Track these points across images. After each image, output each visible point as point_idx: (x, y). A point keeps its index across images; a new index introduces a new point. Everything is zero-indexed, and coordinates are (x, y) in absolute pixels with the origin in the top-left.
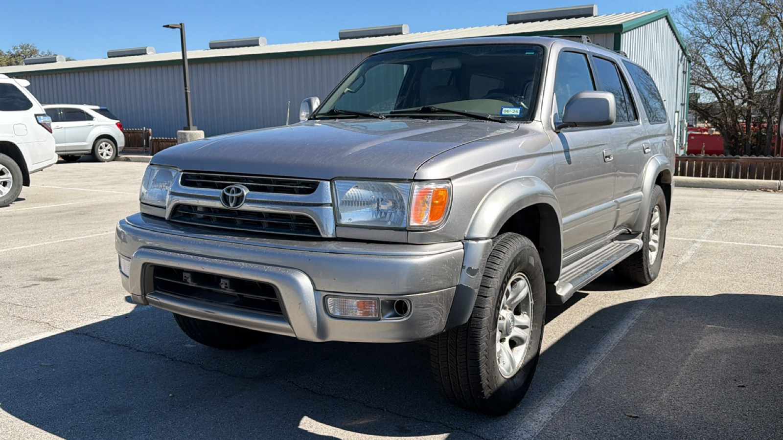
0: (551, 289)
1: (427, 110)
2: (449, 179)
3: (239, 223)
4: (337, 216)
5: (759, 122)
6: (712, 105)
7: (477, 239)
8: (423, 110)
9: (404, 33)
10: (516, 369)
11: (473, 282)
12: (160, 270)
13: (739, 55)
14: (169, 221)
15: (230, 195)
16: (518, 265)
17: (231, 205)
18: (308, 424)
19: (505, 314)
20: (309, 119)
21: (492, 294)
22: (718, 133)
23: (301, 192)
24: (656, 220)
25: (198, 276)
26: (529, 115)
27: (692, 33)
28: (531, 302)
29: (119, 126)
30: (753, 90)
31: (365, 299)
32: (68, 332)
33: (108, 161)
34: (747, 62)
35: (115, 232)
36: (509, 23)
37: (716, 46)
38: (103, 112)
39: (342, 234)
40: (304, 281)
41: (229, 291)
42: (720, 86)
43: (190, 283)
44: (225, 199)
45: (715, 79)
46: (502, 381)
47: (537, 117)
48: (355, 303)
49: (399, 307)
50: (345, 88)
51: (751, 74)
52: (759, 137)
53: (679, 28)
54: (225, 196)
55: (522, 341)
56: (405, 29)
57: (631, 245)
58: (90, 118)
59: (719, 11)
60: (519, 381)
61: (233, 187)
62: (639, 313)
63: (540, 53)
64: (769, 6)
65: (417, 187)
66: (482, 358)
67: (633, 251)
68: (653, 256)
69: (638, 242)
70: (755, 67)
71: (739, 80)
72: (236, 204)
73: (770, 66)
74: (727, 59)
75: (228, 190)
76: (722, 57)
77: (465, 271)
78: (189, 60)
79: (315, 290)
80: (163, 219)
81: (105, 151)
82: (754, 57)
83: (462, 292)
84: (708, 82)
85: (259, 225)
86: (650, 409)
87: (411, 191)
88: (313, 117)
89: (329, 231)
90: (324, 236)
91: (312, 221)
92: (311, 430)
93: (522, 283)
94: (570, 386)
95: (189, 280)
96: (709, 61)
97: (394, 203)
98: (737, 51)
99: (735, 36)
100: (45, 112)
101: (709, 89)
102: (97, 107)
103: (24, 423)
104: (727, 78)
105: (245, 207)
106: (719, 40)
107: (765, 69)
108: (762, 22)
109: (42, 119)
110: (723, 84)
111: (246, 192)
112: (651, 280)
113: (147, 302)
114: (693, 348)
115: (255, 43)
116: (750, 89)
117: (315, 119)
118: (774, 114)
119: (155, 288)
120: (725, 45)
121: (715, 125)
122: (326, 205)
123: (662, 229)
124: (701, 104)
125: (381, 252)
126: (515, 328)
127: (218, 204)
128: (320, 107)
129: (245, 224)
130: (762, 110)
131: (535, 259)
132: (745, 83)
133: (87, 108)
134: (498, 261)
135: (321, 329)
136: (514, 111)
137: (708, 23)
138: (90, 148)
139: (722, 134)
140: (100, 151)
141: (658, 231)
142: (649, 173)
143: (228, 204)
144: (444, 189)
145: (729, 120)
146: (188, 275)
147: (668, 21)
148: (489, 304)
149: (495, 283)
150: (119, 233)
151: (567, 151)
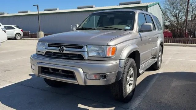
0: (138, 71)
1: (107, 28)
2: (116, 45)
3: (63, 56)
4: (88, 54)
5: (180, 29)
6: (169, 25)
7: (123, 60)
8: (106, 28)
10: (131, 91)
11: (121, 70)
12: (43, 68)
13: (175, 13)
14: (44, 56)
15: (61, 49)
16: (131, 66)
17: (61, 51)
18: (80, 106)
19: (128, 78)
20: (76, 30)
21: (126, 73)
22: (170, 32)
23: (79, 48)
24: (160, 54)
25: (53, 69)
26: (132, 29)
27: (164, 7)
28: (134, 75)
29: (22, 30)
30: (179, 21)
31: (96, 75)
32: (15, 84)
33: (19, 40)
34: (177, 15)
35: (30, 58)
36: (120, 5)
37: (170, 11)
38: (18, 27)
39: (90, 58)
40: (81, 70)
41: (61, 73)
42: (171, 21)
43: (51, 71)
44: (60, 50)
45: (170, 19)
46: (128, 94)
47: (134, 29)
48: (93, 75)
49: (104, 76)
50: (85, 22)
51: (178, 18)
52: (180, 33)
53: (161, 6)
54: (59, 49)
55: (132, 84)
56: (94, 6)
57: (155, 60)
58: (14, 29)
59: (170, 2)
60: (131, 94)
61: (62, 47)
62: (157, 77)
63: (134, 14)
64: (182, 1)
65: (108, 47)
66: (124, 89)
67: (155, 62)
68: (159, 63)
69: (156, 59)
70: (179, 16)
71: (176, 19)
72: (62, 51)
73: (183, 16)
74: (173, 14)
75: (60, 48)
76: (171, 13)
77: (120, 67)
78: (40, 14)
79: (84, 72)
80: (43, 55)
81: (18, 37)
82: (179, 13)
83: (119, 72)
84: (168, 19)
85: (68, 56)
86: (163, 100)
87: (107, 48)
88: (77, 29)
89: (86, 58)
90: (85, 59)
91: (82, 55)
92: (81, 107)
93: (132, 70)
94: (143, 95)
95: (51, 70)
96: (168, 14)
97: (102, 51)
98: (175, 12)
99: (175, 8)
100: (4, 27)
101: (168, 21)
102: (16, 26)
103: (8, 107)
104: (173, 19)
105: (65, 52)
106: (171, 9)
107: (182, 17)
108: (181, 5)
109: (3, 29)
110: (172, 20)
111: (65, 48)
112: (159, 69)
113: (39, 76)
114: (171, 85)
115: (56, 10)
116: (178, 21)
117: (78, 29)
118: (184, 27)
119: (41, 72)
120: (172, 10)
121: (170, 30)
122: (86, 51)
123: (161, 56)
124: (166, 25)
125: (100, 63)
126: (130, 81)
127: (58, 51)
128: (79, 27)
129: (65, 56)
130: (181, 27)
131: (135, 64)
132: (177, 20)
133: (13, 26)
134: (127, 65)
135: (85, 82)
136: (128, 28)
137: (168, 5)
138: (14, 36)
139: (172, 32)
140: (17, 37)
141: (160, 57)
142: (159, 42)
143: (60, 51)
144: (115, 47)
145: (173, 29)
146: (51, 69)
147: (159, 5)
148: (125, 75)
149: (126, 70)
150: (31, 58)
151: (141, 37)
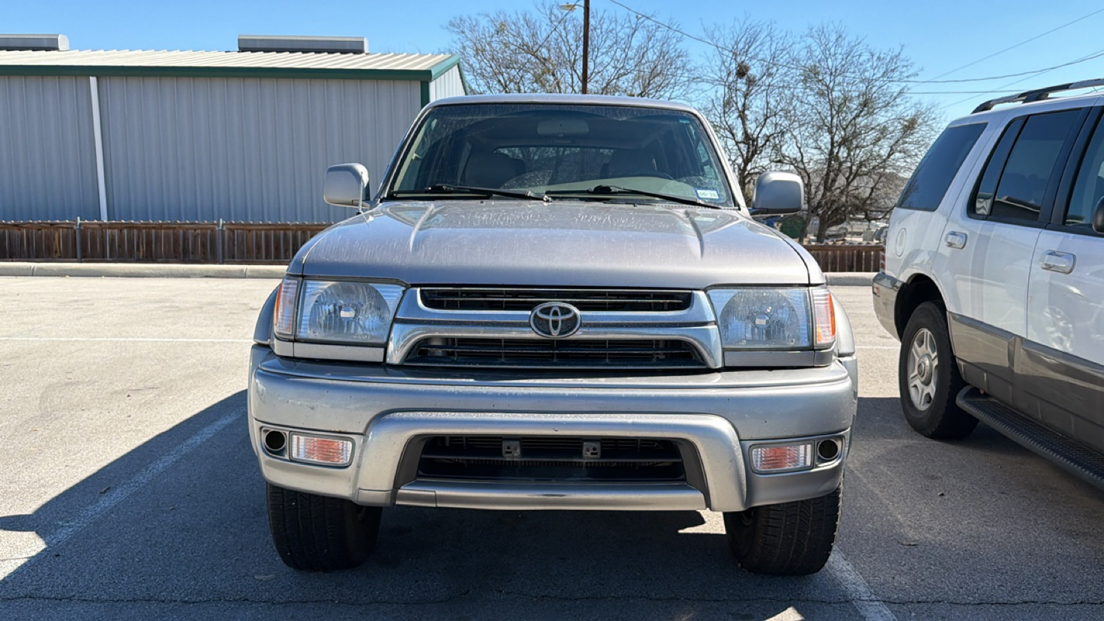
1: (604, 190)
3: (556, 359)
8: (598, 191)
9: (60, 48)
14: (397, 366)
15: (549, 317)
17: (555, 333)
26: (730, 199)
36: (242, 50)
39: (734, 360)
44: (541, 324)
50: (412, 154)
54: (538, 319)
56: (63, 43)
61: (554, 307)
72: (564, 332)
75: (545, 311)
79: (740, 440)
87: (809, 299)
89: (716, 359)
90: (711, 365)
91: (692, 346)
95: (518, 452)
105: (579, 334)
113: (394, 500)
119: (418, 475)
122: (706, 323)
129: (565, 358)
136: (711, 194)
143: (548, 333)
146: (513, 443)
147: (459, 69)
